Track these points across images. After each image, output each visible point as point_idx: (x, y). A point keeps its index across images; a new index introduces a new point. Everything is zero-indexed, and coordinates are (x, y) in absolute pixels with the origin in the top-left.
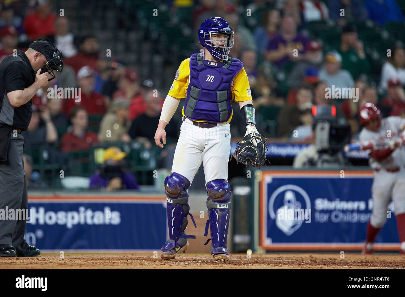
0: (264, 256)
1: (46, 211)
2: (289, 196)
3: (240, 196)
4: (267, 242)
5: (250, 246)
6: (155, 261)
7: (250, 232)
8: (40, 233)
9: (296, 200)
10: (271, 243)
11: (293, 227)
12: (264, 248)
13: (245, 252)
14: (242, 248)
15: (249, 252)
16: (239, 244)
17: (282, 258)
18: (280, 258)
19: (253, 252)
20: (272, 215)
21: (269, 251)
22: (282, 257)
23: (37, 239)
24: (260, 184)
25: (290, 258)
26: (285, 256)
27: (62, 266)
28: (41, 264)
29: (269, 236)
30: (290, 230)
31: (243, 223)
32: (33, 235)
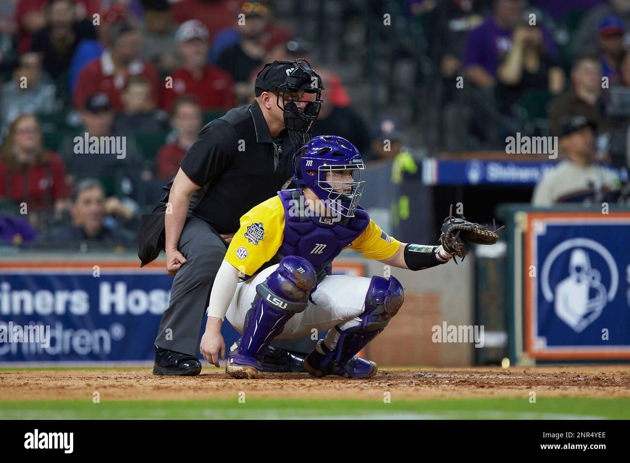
0: (533, 370)
1: (129, 290)
2: (579, 259)
3: (487, 260)
4: (539, 345)
5: (508, 351)
6: (332, 382)
7: (507, 326)
8: (118, 331)
9: (590, 266)
10: (546, 347)
11: (586, 316)
12: (531, 356)
13: (498, 363)
14: (492, 356)
15: (506, 363)
16: (486, 349)
17: (567, 375)
18: (564, 375)
19: (513, 363)
20: (548, 295)
21: (542, 361)
22: (567, 372)
23: (113, 342)
24: (525, 237)
25: (582, 373)
26: (572, 370)
27: (161, 390)
28: (122, 388)
29: (541, 333)
30: (580, 322)
31: (493, 310)
32: (105, 334)
